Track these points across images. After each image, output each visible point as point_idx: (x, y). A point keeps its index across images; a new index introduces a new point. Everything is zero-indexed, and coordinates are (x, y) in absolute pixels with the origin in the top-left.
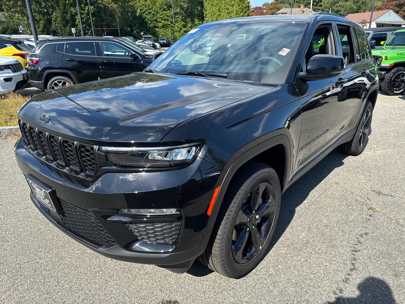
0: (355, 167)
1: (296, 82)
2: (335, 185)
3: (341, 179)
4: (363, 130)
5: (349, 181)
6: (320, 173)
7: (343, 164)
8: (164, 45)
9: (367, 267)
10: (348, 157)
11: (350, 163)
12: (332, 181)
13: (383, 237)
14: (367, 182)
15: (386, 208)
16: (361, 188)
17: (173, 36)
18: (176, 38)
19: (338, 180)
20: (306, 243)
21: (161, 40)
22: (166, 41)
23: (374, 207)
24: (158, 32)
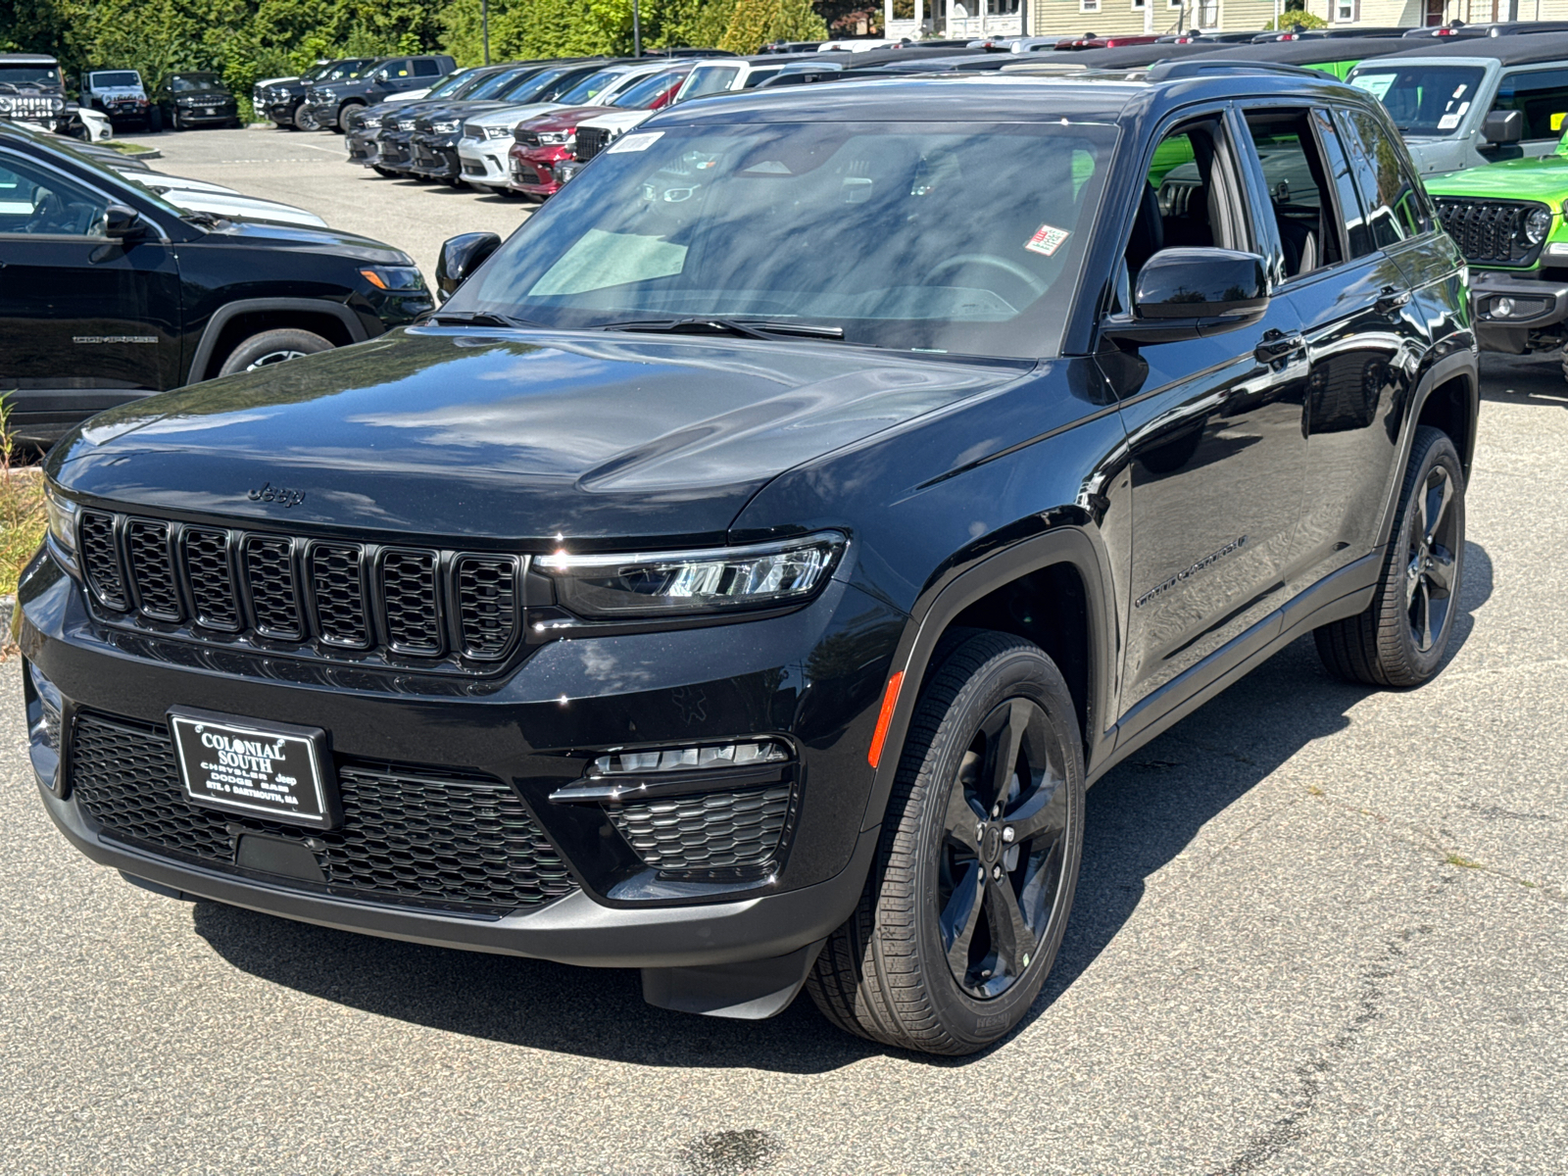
0: (1400, 733)
1: (1099, 351)
2: (1310, 798)
3: (1336, 777)
4: (1427, 567)
5: (1368, 780)
6: (1244, 761)
7: (1346, 722)
8: (128, 115)
9: (1418, 1008)
10: (1370, 697)
11: (1380, 719)
12: (1293, 786)
13: (1486, 935)
14: (1448, 781)
15: (1515, 853)
16: (1420, 800)
17: (197, 54)
18: (221, 67)
19: (1321, 782)
20: (1196, 968)
21: (101, 82)
22: (147, 89)
23: (1467, 855)
24: (76, 24)
